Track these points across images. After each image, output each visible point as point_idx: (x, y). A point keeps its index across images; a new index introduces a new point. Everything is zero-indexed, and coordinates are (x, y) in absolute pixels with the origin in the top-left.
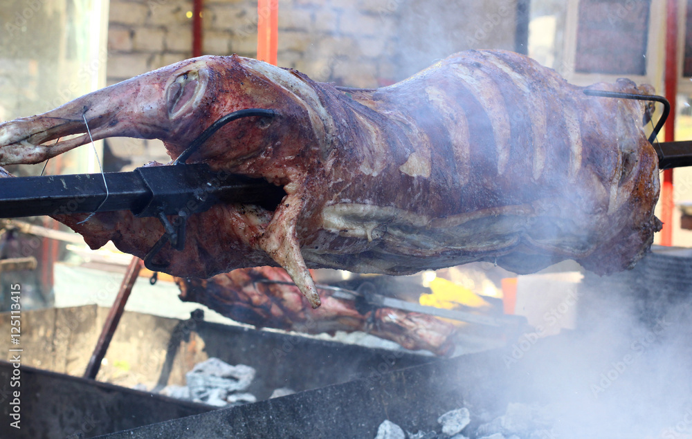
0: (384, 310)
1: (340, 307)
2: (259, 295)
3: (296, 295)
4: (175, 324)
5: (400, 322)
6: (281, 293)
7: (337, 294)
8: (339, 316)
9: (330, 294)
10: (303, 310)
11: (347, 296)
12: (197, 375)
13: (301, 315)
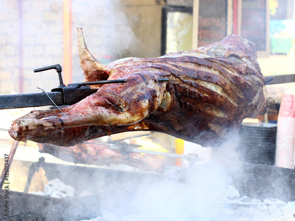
0: (133, 154)
1: (113, 153)
2: (76, 149)
3: (93, 148)
4: (31, 164)
5: (141, 158)
6: (86, 147)
7: (111, 147)
8: (112, 157)
9: (108, 147)
10: (96, 155)
11: (116, 148)
12: (50, 187)
13: (96, 157)
